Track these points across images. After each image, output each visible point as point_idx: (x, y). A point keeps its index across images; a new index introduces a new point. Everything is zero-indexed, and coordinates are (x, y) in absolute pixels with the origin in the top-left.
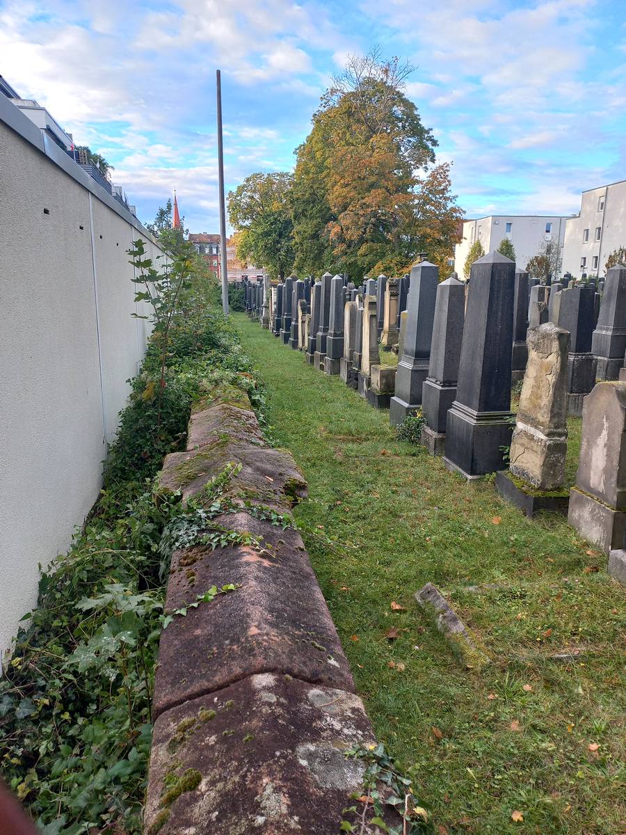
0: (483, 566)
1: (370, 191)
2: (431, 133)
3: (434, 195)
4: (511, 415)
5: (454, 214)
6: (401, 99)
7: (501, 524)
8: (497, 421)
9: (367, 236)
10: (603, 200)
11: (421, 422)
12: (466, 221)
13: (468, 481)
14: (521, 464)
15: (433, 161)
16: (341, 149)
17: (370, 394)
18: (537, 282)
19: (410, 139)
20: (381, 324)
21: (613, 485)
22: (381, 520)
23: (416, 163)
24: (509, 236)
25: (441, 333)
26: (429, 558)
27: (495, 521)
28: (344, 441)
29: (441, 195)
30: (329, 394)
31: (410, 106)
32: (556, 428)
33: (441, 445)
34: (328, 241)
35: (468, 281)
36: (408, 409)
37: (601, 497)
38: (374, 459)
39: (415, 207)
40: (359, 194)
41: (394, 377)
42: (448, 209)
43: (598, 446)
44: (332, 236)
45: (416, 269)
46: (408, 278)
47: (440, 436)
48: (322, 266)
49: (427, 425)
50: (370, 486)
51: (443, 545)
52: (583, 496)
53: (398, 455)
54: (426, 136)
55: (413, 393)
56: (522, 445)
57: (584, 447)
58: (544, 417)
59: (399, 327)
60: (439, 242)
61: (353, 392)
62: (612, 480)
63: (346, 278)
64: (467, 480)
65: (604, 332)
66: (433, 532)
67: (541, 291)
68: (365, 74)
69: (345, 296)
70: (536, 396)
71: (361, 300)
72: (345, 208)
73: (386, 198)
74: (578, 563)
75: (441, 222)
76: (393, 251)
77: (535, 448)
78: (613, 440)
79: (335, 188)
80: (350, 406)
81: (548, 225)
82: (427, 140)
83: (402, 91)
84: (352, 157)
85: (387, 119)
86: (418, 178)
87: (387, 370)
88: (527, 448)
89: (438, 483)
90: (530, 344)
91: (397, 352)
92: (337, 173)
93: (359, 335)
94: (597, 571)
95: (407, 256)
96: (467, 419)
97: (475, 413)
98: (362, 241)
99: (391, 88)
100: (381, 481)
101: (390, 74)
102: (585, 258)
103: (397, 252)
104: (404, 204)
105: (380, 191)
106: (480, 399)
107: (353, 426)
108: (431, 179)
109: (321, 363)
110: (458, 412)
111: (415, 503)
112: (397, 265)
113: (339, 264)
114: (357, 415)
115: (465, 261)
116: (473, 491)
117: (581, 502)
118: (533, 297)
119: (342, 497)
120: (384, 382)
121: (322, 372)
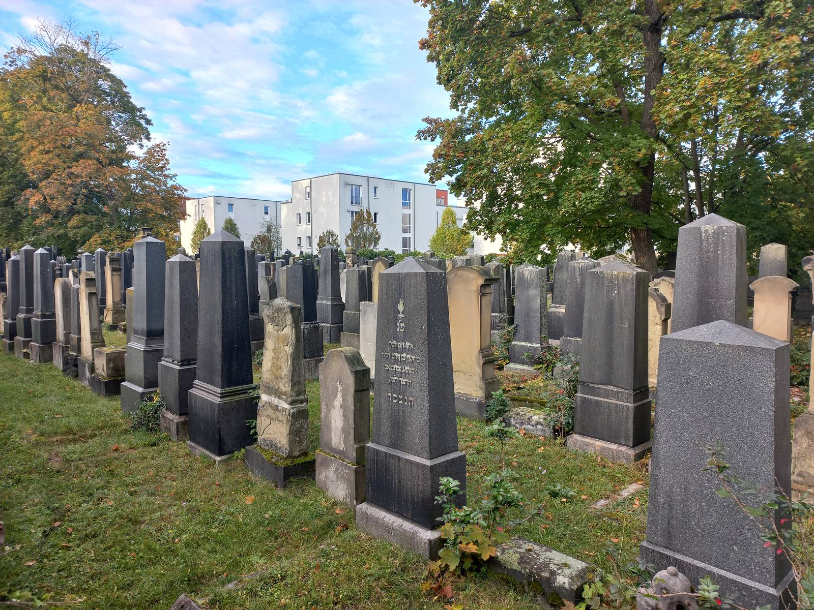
0: (240, 555)
1: (78, 161)
2: (144, 112)
3: (153, 172)
4: (254, 388)
5: (176, 192)
6: (107, 74)
7: (255, 503)
8: (241, 396)
9: (79, 206)
10: (308, 189)
11: (159, 406)
12: (189, 199)
13: (217, 463)
14: (268, 436)
15: (148, 139)
16: (37, 114)
17: (95, 382)
18: (263, 259)
19: (120, 114)
20: (103, 301)
21: (352, 442)
22: (117, 532)
23: (130, 139)
24: (232, 215)
25: (174, 311)
26: (180, 564)
27: (249, 500)
28: (62, 442)
29: (160, 173)
30: (39, 387)
31: (117, 83)
32: (297, 395)
33: (184, 428)
34: (27, 210)
35: (197, 256)
36: (142, 394)
37: (342, 454)
38: (104, 458)
39: (133, 181)
40: (64, 162)
41: (123, 360)
42: (168, 186)
43: (335, 408)
44: (32, 205)
45: (139, 244)
46: (131, 252)
47: (183, 419)
48: (20, 237)
49: (167, 409)
50: (99, 494)
51: (194, 544)
52: (327, 458)
53: (134, 448)
54: (138, 114)
55: (147, 376)
56: (268, 416)
57: (324, 410)
58: (285, 386)
59: (125, 303)
60: (163, 217)
61: (72, 381)
62: (350, 438)
63: (54, 251)
64: (215, 462)
65: (324, 302)
66: (182, 531)
67: (267, 267)
68: (61, 41)
69: (54, 271)
70: (276, 367)
71: (76, 276)
72: (47, 175)
73: (98, 170)
74: (330, 525)
75: (163, 198)
76: (111, 224)
77: (280, 418)
78: (347, 401)
79: (32, 154)
80: (69, 398)
81: (266, 208)
82: (140, 118)
83: (107, 66)
84: (52, 123)
85: (92, 91)
86: (133, 153)
87: (114, 353)
88: (273, 419)
89: (184, 473)
90: (266, 318)
91: (125, 331)
92: (33, 137)
93: (76, 316)
94: (347, 528)
95: (128, 230)
96: (211, 398)
97: (219, 390)
98: (72, 212)
99: (94, 62)
100: (115, 483)
101: (92, 47)
102: (300, 238)
103: (116, 226)
104: (120, 178)
105: (90, 162)
106: (222, 376)
107: (73, 422)
108: (147, 156)
109: (25, 350)
110: (200, 392)
111: (159, 501)
112: (116, 238)
113: (43, 236)
114: (79, 408)
115: (191, 236)
116: (222, 474)
117: (325, 463)
118: (261, 272)
119: (61, 515)
120: (111, 365)
121: (26, 360)
